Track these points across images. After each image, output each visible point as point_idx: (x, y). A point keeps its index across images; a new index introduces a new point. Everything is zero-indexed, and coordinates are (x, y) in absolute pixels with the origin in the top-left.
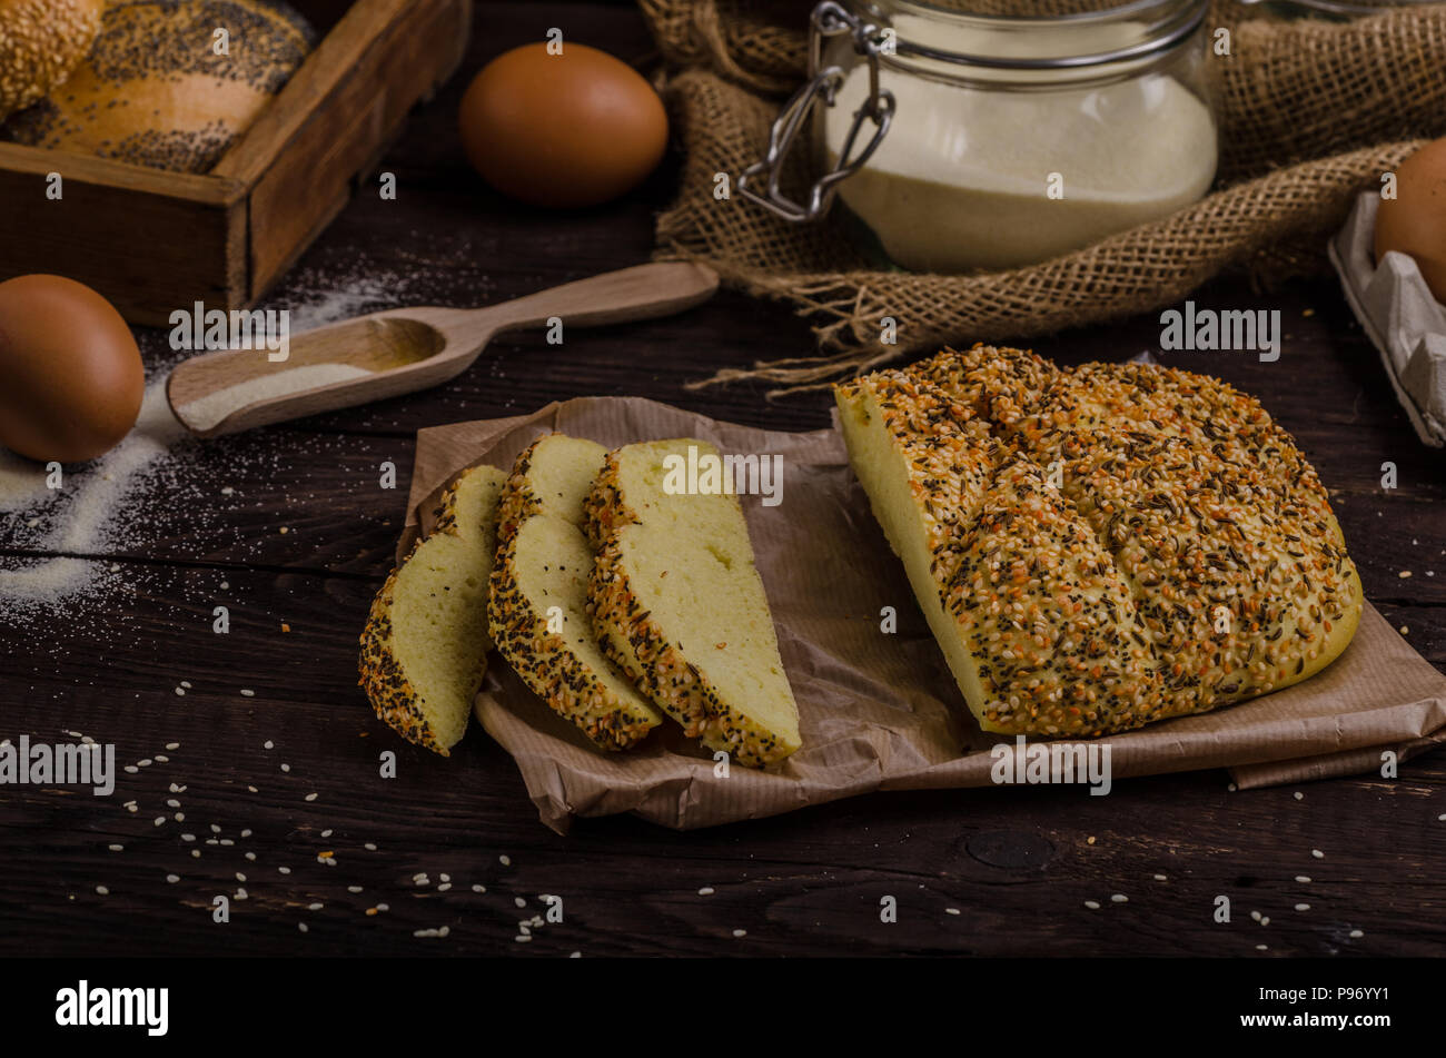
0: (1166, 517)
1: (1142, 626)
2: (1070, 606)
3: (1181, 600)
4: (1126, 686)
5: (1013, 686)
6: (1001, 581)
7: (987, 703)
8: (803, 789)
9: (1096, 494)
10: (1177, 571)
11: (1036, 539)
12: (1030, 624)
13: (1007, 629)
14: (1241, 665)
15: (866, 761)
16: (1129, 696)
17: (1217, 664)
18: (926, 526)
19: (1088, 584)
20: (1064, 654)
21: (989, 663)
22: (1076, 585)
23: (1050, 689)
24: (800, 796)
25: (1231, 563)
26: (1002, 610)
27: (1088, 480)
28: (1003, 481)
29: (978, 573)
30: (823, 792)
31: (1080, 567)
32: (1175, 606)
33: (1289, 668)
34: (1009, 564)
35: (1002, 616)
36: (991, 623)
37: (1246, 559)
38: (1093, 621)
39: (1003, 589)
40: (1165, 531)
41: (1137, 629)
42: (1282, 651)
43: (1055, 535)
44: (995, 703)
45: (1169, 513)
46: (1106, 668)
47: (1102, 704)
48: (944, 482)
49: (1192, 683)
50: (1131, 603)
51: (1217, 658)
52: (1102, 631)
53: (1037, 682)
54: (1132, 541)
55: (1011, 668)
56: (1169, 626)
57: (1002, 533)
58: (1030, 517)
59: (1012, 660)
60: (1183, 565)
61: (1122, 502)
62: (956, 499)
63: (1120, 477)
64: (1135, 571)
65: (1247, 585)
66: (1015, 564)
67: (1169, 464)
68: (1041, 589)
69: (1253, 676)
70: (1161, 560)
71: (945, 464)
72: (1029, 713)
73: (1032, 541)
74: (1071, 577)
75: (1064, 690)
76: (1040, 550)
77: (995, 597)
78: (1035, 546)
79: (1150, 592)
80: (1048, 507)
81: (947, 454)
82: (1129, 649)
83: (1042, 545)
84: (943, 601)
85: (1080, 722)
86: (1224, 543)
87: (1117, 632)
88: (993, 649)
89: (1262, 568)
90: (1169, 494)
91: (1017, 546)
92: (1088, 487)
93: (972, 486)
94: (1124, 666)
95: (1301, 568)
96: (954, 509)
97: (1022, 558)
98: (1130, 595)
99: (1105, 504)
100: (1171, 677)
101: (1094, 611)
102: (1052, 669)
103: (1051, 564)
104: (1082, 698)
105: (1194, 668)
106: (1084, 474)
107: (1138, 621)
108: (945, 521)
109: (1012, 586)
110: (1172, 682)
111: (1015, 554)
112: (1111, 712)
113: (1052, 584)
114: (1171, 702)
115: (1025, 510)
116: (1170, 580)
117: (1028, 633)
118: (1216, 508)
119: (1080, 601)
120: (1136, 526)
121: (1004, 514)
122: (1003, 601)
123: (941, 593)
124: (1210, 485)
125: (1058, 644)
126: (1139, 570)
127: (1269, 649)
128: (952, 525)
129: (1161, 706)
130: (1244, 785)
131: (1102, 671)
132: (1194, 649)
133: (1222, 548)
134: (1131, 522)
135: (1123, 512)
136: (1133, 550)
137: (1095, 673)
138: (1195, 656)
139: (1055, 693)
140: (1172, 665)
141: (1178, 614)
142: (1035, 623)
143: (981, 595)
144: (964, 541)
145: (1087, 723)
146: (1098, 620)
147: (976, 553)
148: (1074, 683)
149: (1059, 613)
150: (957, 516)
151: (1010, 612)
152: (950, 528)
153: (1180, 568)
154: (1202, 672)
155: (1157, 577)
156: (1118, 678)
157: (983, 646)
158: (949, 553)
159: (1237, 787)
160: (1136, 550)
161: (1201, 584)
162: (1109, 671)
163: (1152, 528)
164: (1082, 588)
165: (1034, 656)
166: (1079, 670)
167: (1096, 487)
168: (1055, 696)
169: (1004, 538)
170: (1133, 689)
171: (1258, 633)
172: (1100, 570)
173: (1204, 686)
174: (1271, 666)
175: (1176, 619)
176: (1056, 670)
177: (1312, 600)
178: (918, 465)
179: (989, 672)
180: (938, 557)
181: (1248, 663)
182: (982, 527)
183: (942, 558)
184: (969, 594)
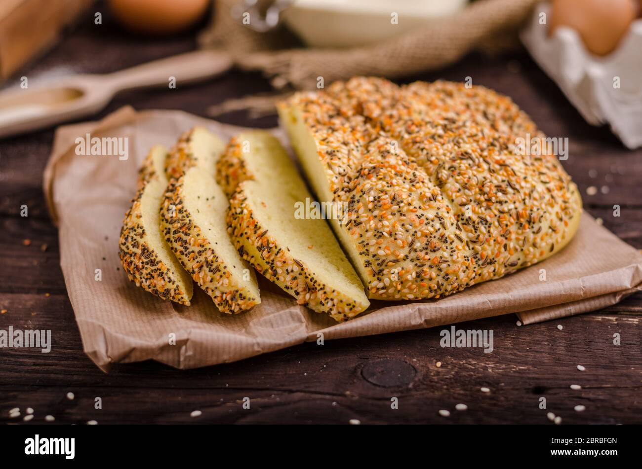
0: (470, 165)
1: (460, 230)
2: (417, 220)
3: (482, 213)
4: (454, 267)
5: (385, 272)
6: (375, 207)
7: (371, 282)
8: (258, 344)
9: (427, 154)
10: (478, 196)
11: (394, 181)
12: (393, 233)
13: (380, 237)
14: (519, 250)
15: (298, 324)
16: (455, 273)
17: (505, 250)
18: (328, 177)
19: (428, 207)
20: (415, 251)
21: (370, 258)
22: (420, 208)
23: (408, 272)
24: (256, 348)
25: (510, 190)
26: (376, 226)
27: (422, 146)
28: (373, 149)
29: (361, 204)
30: (270, 346)
31: (421, 197)
32: (479, 217)
33: (547, 249)
34: (379, 197)
35: (376, 230)
37: (517, 187)
38: (432, 229)
39: (376, 213)
40: (470, 173)
41: (458, 232)
42: (542, 239)
43: (405, 178)
44: (375, 283)
45: (471, 162)
46: (441, 258)
47: (440, 279)
48: (338, 151)
49: (491, 262)
50: (453, 217)
51: (505, 246)
52: (438, 235)
53: (400, 268)
54: (451, 180)
55: (384, 261)
56: (476, 229)
57: (374, 179)
58: (389, 169)
59: (384, 256)
60: (482, 192)
61: (443, 157)
62: (345, 161)
63: (440, 143)
64: (454, 197)
65: (520, 202)
66: (383, 197)
67: (468, 134)
68: (399, 211)
69: (526, 255)
70: (469, 190)
71: (338, 141)
72: (396, 287)
73: (392, 183)
74: (416, 203)
75: (417, 273)
76: (397, 188)
77: (372, 218)
78: (394, 186)
79: (464, 209)
80: (400, 163)
81: (339, 135)
82: (454, 245)
83: (398, 185)
85: (427, 291)
86: (504, 178)
87: (446, 236)
88: (372, 250)
89: (527, 191)
90: (470, 151)
91: (383, 186)
92: (422, 149)
93: (355, 152)
94: (451, 255)
95: (549, 190)
96: (344, 167)
97: (386, 194)
98: (452, 212)
99: (433, 159)
100: (479, 260)
101: (431, 223)
102: (408, 261)
103: (404, 196)
104: (428, 277)
105: (493, 254)
106: (420, 142)
107: (458, 227)
108: (340, 174)
109: (382, 211)
110: (480, 263)
111: (382, 192)
112: (445, 283)
113: (405, 208)
114: (480, 275)
115: (387, 165)
116: (475, 202)
117: (392, 239)
118: (498, 158)
119: (423, 218)
121: (374, 168)
122: (376, 220)
124: (492, 145)
125: (411, 244)
126: (457, 197)
127: (535, 239)
128: (344, 175)
129: (474, 278)
130: (526, 322)
131: (439, 259)
132: (492, 242)
133: (503, 181)
134: (449, 168)
135: (444, 163)
136: (452, 185)
137: (434, 261)
138: (493, 246)
139: (411, 275)
140: (480, 253)
141: (481, 222)
142: (397, 233)
143: (363, 217)
144: (351, 185)
145: (431, 291)
146: (434, 229)
147: (359, 192)
148: (423, 268)
149: (411, 226)
150: (346, 171)
151: (381, 227)
152: (343, 178)
153: (481, 194)
154: (497, 256)
155: (467, 201)
156: (448, 263)
157: (366, 248)
158: (343, 193)
159: (522, 323)
160: (454, 185)
161: (493, 203)
162: (443, 259)
163: (462, 172)
164: (423, 210)
165: (397, 253)
166: (425, 260)
167: (427, 150)
168: (411, 276)
169: (375, 182)
170: (458, 269)
171: (528, 230)
172: (434, 198)
173: (498, 264)
174: (536, 249)
175: (480, 225)
176: (411, 260)
177: (557, 208)
178: (322, 142)
179: (371, 264)
180: (336, 195)
181: (523, 248)
182: (362, 176)
183: (339, 196)
184: (356, 216)
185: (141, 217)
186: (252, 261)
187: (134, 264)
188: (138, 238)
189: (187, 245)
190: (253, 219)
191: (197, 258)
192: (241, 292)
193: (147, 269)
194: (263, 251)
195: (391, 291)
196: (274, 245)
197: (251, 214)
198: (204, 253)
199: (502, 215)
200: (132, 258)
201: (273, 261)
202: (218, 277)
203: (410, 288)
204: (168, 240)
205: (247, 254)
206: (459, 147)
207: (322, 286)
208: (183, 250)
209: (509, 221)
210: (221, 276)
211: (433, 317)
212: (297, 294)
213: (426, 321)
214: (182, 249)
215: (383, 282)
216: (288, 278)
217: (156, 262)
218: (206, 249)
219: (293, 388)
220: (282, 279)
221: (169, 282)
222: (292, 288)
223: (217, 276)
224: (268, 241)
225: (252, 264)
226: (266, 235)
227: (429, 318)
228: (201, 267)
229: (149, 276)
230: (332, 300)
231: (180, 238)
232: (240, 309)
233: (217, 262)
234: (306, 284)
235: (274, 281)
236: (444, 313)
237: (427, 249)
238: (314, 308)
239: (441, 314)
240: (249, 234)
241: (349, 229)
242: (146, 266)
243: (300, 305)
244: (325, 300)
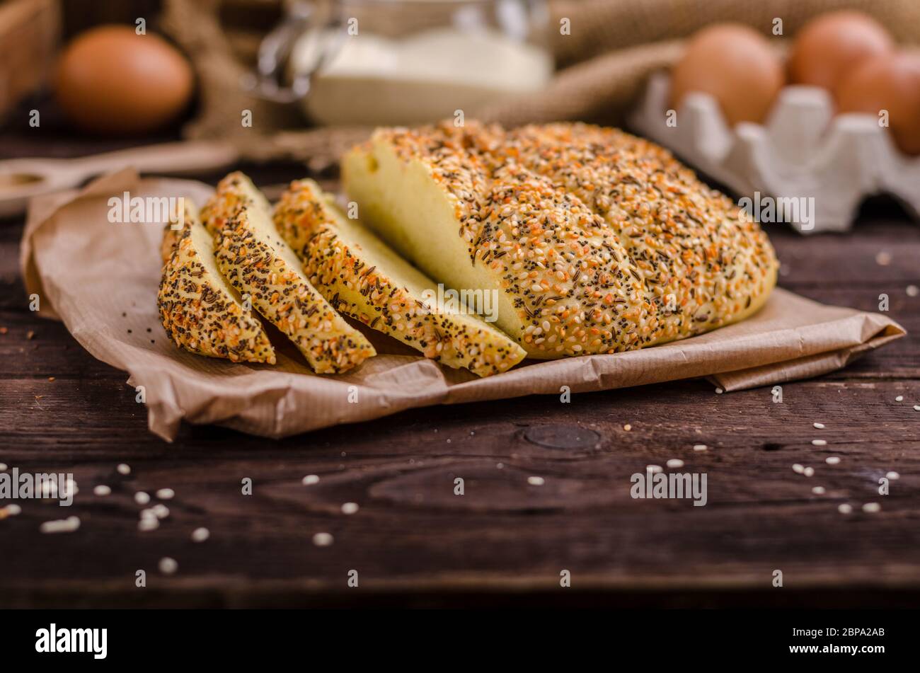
0: (636, 190)
1: (635, 265)
2: (581, 250)
3: (661, 247)
4: (632, 310)
5: (544, 312)
6: (521, 234)
7: (523, 328)
8: (386, 398)
9: (577, 180)
10: (653, 226)
11: (543, 203)
12: (550, 264)
13: (533, 268)
14: (709, 299)
16: (635, 318)
17: (693, 297)
18: (450, 202)
19: (591, 234)
20: (582, 285)
21: (521, 296)
22: (581, 234)
23: (574, 312)
24: (382, 402)
25: (691, 222)
26: (526, 255)
27: (568, 171)
28: (502, 174)
29: (500, 231)
30: (401, 401)
31: (581, 222)
32: (657, 252)
33: (742, 302)
35: (527, 260)
36: (519, 265)
37: (700, 220)
38: (600, 260)
39: (524, 240)
40: (638, 198)
41: (633, 267)
42: (737, 287)
43: (556, 201)
44: (530, 328)
45: (637, 187)
46: (616, 296)
48: (458, 175)
49: (677, 312)
50: (624, 249)
51: (692, 291)
52: (609, 267)
53: (564, 309)
54: (614, 206)
55: (540, 298)
56: (655, 266)
57: (514, 202)
58: (533, 192)
59: (541, 292)
61: (599, 182)
62: (470, 185)
63: (592, 167)
64: (621, 227)
65: (705, 238)
66: (530, 222)
67: (625, 160)
68: (555, 238)
69: (718, 308)
70: (640, 217)
71: (455, 165)
72: (558, 334)
73: (539, 206)
74: (575, 229)
75: (586, 314)
76: (547, 211)
77: (518, 246)
78: (543, 209)
79: (636, 241)
80: (545, 185)
81: (453, 160)
82: (630, 282)
83: (548, 208)
84: (473, 258)
85: (599, 341)
86: (682, 209)
87: (620, 268)
88: (523, 285)
89: (713, 227)
90: (633, 175)
91: (528, 209)
92: (569, 175)
93: (478, 179)
94: (628, 295)
95: (739, 228)
96: (470, 191)
97: (534, 217)
98: (622, 243)
99: (587, 183)
100: (662, 305)
101: (599, 253)
102: (574, 297)
103: (560, 220)
104: (600, 319)
105: (678, 300)
106: (564, 168)
107: (632, 262)
108: (465, 199)
109: (531, 238)
110: (663, 310)
111: (528, 215)
112: (622, 332)
113: (563, 234)
114: (663, 327)
115: (527, 188)
116: (649, 232)
117: (550, 270)
118: (670, 185)
119: (587, 246)
120: (615, 197)
121: (511, 191)
122: (525, 249)
123: (470, 250)
125: (575, 278)
127: (728, 286)
128: (471, 201)
129: (657, 330)
130: (729, 388)
131: (613, 298)
132: (676, 284)
133: (681, 212)
134: (610, 194)
135: (602, 188)
136: (617, 213)
137: (607, 298)
138: (677, 290)
139: (579, 316)
140: (662, 296)
141: (660, 257)
142: (556, 262)
143: (506, 245)
144: (483, 212)
145: (604, 342)
146: (604, 260)
147: (495, 219)
148: (592, 308)
149: (574, 254)
150: (473, 196)
151: (533, 255)
152: (470, 204)
153: (656, 224)
154: (683, 303)
155: (640, 231)
156: (625, 304)
157: (514, 284)
158: (473, 221)
159: (724, 390)
160: (619, 212)
161: (673, 235)
162: (618, 298)
163: (628, 197)
164: (586, 237)
165: (558, 287)
166: (595, 296)
167: (575, 174)
168: (579, 318)
169: (516, 205)
170: (637, 312)
171: (719, 273)
172: (596, 224)
173: (685, 315)
174: (730, 300)
175: (659, 261)
176: (577, 298)
177: (750, 251)
178: (435, 165)
179: (523, 303)
180: (464, 224)
181: (714, 297)
182: (496, 202)
183: (468, 225)
184: (495, 247)
185: (195, 253)
186: (354, 311)
187: (190, 315)
188: (195, 280)
189: (267, 285)
190: (350, 256)
191: (282, 298)
192: (351, 338)
193: (210, 317)
194: (372, 291)
195: (552, 339)
196: (386, 284)
197: (347, 252)
198: (294, 291)
199: (685, 252)
200: (186, 308)
201: (386, 305)
202: (316, 320)
203: (577, 335)
204: (236, 283)
205: (346, 303)
206: (618, 171)
207: (461, 329)
208: (261, 292)
209: (695, 259)
210: (320, 319)
211: (613, 372)
212: (424, 344)
213: (603, 376)
214: (259, 291)
215: (542, 328)
216: (410, 325)
217: (225, 305)
218: (295, 287)
219: (439, 453)
220: (400, 327)
221: (247, 328)
222: (415, 339)
223: (314, 319)
224: (377, 279)
225: (354, 315)
226: (373, 273)
227: (606, 373)
228: (290, 310)
229: (214, 327)
230: (477, 345)
231: (255, 278)
232: (349, 362)
233: (313, 300)
234: (436, 331)
235: (388, 333)
236: (626, 366)
237: (596, 283)
238: (448, 363)
239: (622, 367)
240: (346, 276)
241: (488, 263)
242: (208, 313)
243: (430, 358)
244: (467, 347)
